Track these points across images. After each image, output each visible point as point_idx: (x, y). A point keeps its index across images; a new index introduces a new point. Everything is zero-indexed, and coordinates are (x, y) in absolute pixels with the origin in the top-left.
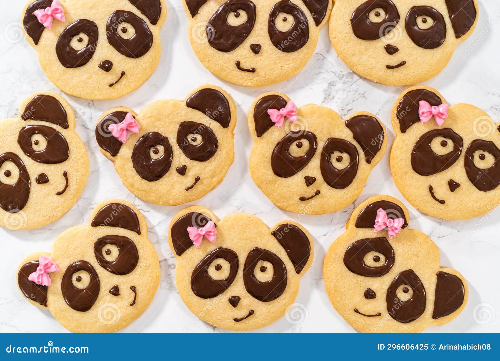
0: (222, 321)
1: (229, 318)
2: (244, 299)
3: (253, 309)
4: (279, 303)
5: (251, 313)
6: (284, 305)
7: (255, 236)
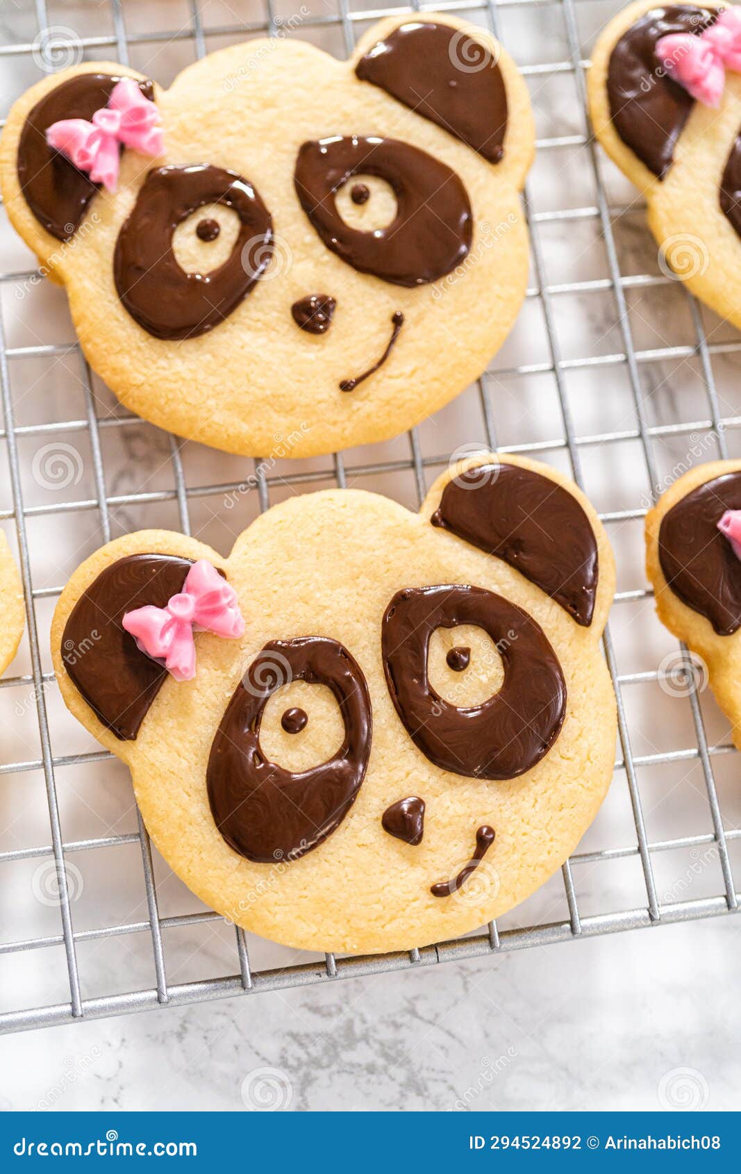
0: (393, 918)
1: (411, 897)
2: (437, 799)
3: (482, 821)
4: (568, 759)
5: (484, 841)
6: (589, 759)
7: (377, 553)
